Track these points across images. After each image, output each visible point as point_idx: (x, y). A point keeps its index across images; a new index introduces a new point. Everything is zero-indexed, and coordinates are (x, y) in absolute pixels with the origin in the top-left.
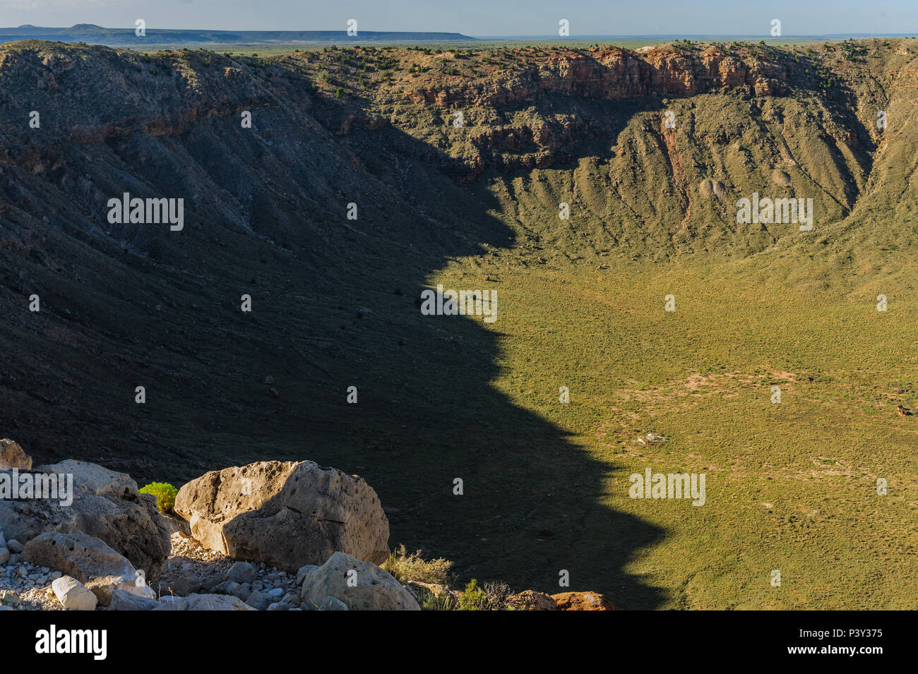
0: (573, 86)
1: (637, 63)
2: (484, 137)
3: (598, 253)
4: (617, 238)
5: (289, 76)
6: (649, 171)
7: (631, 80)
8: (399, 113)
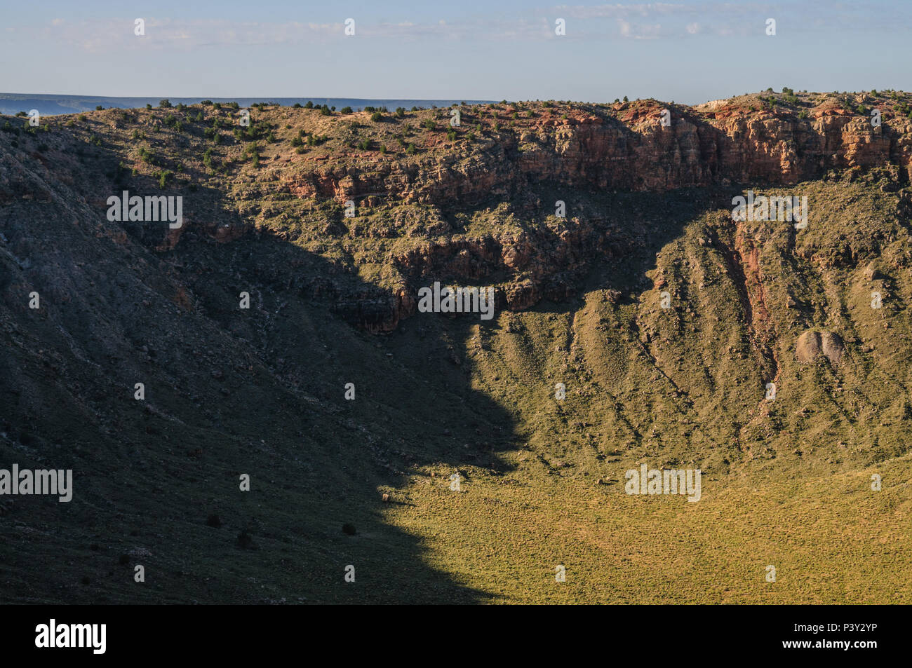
0: (579, 168)
1: (694, 128)
2: (415, 256)
3: (601, 458)
4: (640, 431)
5: (81, 151)
6: (709, 315)
7: (684, 158)
8: (270, 215)
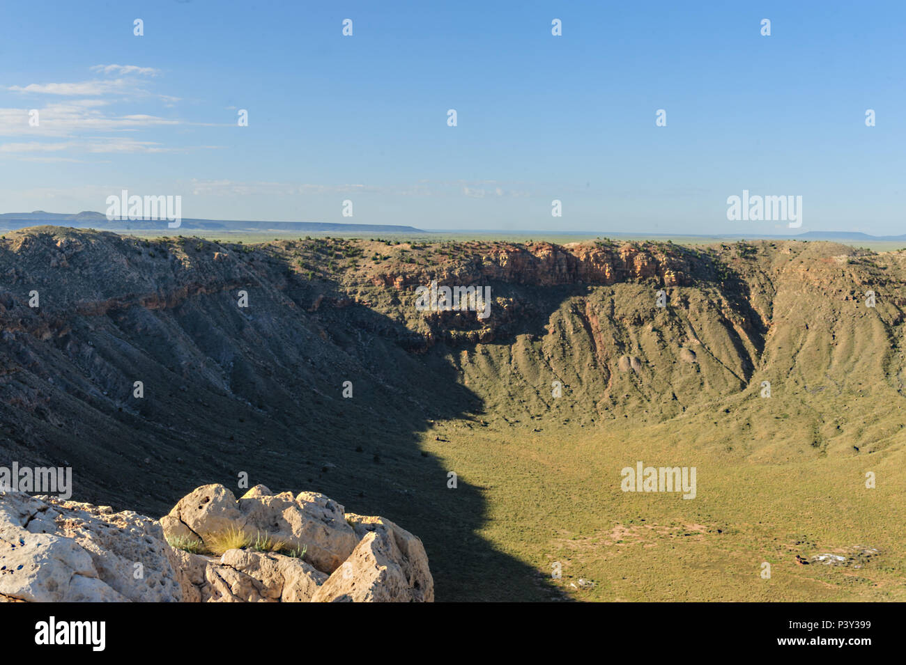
0: (511, 274)
1: (565, 256)
2: (435, 315)
3: (532, 418)
4: (549, 404)
5: (269, 261)
6: (576, 347)
7: (560, 270)
8: (362, 294)
